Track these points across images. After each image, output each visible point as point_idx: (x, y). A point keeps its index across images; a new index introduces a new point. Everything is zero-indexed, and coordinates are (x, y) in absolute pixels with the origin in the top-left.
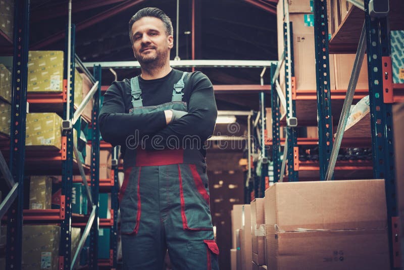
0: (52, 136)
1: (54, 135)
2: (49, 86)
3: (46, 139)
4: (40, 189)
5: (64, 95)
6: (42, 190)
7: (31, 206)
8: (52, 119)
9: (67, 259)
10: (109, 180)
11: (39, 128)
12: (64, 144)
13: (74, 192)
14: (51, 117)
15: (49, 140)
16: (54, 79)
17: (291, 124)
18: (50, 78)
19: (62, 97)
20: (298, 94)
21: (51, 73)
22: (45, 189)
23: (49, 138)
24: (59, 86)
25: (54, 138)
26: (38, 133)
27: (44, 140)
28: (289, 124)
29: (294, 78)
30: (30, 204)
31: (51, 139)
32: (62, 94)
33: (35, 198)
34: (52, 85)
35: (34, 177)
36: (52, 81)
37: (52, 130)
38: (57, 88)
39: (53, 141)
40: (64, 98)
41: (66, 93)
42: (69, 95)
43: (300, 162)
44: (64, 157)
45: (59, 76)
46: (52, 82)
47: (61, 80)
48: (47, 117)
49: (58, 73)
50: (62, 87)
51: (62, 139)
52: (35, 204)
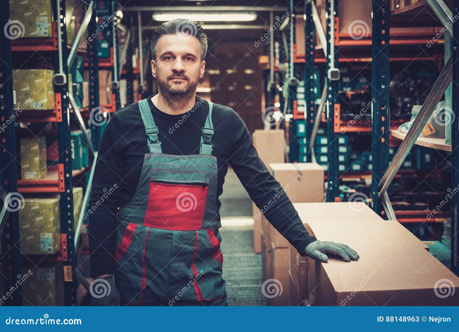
0: (44, 99)
1: (46, 96)
2: (35, 30)
3: (37, 101)
4: (33, 154)
5: (55, 41)
6: (35, 155)
7: (24, 175)
8: (42, 77)
9: (70, 237)
10: (110, 105)
11: (27, 89)
12: (59, 103)
13: (73, 145)
14: (41, 74)
15: (39, 103)
16: (40, 21)
17: (332, 77)
18: (35, 20)
19: (51, 44)
20: (342, 38)
21: (36, 14)
22: (38, 155)
23: (40, 100)
24: (47, 31)
25: (46, 100)
26: (26, 95)
27: (34, 103)
28: (329, 76)
29: (337, 19)
30: (22, 173)
31: (42, 102)
32: (51, 40)
33: (27, 166)
34: (38, 29)
35: (25, 141)
36: (38, 23)
37: (43, 90)
38: (45, 33)
39: (46, 104)
40: (55, 45)
41: (57, 39)
42: (60, 41)
43: (341, 122)
44: (59, 118)
45: (46, 18)
46: (39, 26)
47: (49, 23)
48: (36, 75)
49: (45, 13)
50: (51, 32)
51: (55, 95)
52: (29, 173)
